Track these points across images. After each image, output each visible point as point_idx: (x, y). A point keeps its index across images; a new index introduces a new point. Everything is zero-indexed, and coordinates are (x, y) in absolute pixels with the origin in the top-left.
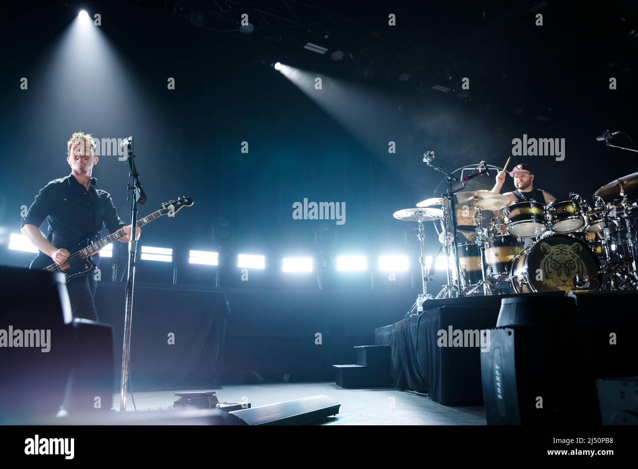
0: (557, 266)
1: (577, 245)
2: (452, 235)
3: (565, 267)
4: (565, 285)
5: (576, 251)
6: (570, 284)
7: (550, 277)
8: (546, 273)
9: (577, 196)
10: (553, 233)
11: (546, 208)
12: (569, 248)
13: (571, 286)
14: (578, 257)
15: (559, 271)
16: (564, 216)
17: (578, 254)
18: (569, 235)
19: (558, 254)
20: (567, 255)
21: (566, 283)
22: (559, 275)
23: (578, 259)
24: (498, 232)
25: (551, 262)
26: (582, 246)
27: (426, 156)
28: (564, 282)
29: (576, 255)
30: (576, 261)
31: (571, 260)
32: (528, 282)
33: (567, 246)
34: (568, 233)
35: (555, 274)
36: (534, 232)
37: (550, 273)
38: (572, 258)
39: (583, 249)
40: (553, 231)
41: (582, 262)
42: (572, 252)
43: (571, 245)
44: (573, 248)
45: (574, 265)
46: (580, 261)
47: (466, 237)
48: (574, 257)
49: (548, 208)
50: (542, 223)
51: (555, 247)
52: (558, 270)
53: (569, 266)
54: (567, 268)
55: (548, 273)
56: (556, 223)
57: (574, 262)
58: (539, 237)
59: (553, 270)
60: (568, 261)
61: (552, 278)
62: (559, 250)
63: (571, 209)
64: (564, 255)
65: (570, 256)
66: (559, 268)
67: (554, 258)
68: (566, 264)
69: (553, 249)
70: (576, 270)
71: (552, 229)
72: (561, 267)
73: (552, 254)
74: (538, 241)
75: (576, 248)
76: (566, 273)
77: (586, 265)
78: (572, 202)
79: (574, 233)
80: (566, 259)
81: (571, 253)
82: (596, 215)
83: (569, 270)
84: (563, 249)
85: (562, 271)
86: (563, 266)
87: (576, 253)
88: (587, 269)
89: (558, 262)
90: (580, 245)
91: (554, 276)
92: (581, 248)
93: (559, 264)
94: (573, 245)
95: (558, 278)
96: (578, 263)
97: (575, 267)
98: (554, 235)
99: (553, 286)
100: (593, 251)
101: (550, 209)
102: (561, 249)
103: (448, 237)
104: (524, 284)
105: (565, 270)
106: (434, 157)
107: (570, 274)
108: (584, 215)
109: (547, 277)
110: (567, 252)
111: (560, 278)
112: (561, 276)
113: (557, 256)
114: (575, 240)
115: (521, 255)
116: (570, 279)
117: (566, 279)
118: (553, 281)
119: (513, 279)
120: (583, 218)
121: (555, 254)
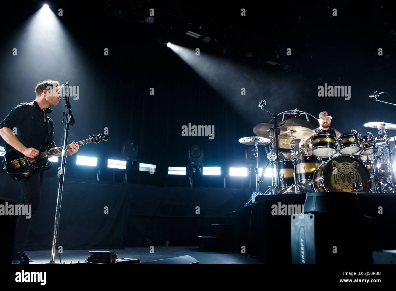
0: (343, 176)
1: (356, 163)
2: (276, 154)
3: (348, 177)
4: (347, 188)
5: (354, 167)
6: (351, 188)
7: (338, 183)
8: (335, 180)
9: (356, 132)
10: (340, 155)
11: (336, 139)
12: (350, 165)
13: (351, 189)
14: (356, 170)
15: (344, 180)
16: (347, 144)
17: (356, 169)
18: (351, 157)
19: (343, 168)
20: (349, 169)
21: (348, 187)
22: (344, 182)
23: (356, 172)
24: (305, 154)
25: (339, 173)
26: (359, 163)
27: (260, 103)
28: (347, 186)
29: (355, 169)
30: (354, 174)
31: (352, 173)
32: (323, 186)
33: (349, 163)
34: (350, 155)
35: (341, 181)
36: (328, 154)
37: (338, 180)
38: (352, 171)
39: (359, 165)
40: (340, 153)
41: (358, 173)
42: (353, 167)
44: (353, 165)
45: (354, 176)
47: (285, 156)
48: (353, 171)
49: (337, 138)
50: (333, 148)
51: (342, 164)
52: (343, 178)
53: (350, 176)
54: (349, 177)
56: (342, 148)
57: (353, 174)
58: (331, 157)
60: (349, 173)
61: (339, 183)
62: (344, 165)
63: (352, 140)
64: (347, 169)
65: (351, 170)
66: (344, 177)
67: (340, 171)
68: (348, 175)
69: (340, 165)
72: (345, 177)
73: (340, 168)
74: (330, 160)
75: (355, 165)
76: (348, 181)
77: (361, 176)
78: (353, 135)
79: (354, 155)
80: (349, 172)
81: (351, 168)
82: (368, 144)
83: (350, 179)
84: (347, 165)
85: (346, 179)
86: (346, 176)
87: (355, 168)
88: (362, 178)
89: (343, 174)
91: (340, 183)
92: (358, 165)
94: (353, 163)
95: (343, 184)
96: (356, 174)
97: (354, 177)
98: (341, 156)
99: (339, 189)
100: (366, 167)
101: (339, 140)
102: (346, 165)
103: (273, 155)
104: (321, 187)
105: (348, 179)
106: (265, 104)
107: (351, 181)
108: (361, 144)
109: (336, 183)
110: (349, 167)
111: (344, 184)
112: (345, 182)
113: (342, 170)
114: (354, 160)
115: (320, 169)
116: (350, 185)
117: (348, 185)
118: (340, 186)
119: (314, 184)
120: (360, 146)
121: (341, 168)
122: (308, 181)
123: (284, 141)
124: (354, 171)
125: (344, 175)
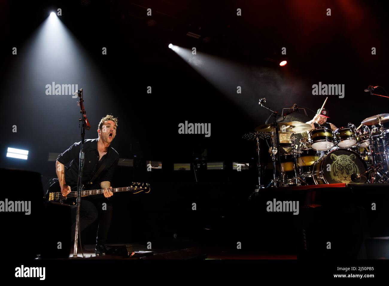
0: (341, 168)
1: (353, 155)
2: (276, 149)
3: (346, 168)
6: (349, 179)
7: (336, 174)
8: (334, 172)
9: (353, 125)
10: (338, 148)
11: (334, 133)
12: (348, 157)
13: (349, 180)
14: (354, 162)
15: (342, 171)
16: (345, 137)
17: (353, 161)
19: (341, 161)
20: (347, 161)
22: (342, 174)
23: (354, 164)
24: (305, 147)
25: (337, 166)
26: (356, 156)
27: (260, 101)
28: (345, 178)
29: (352, 161)
30: (352, 165)
31: (349, 165)
32: (323, 178)
33: (347, 156)
34: (347, 148)
35: (340, 173)
36: (326, 147)
37: (336, 172)
39: (356, 158)
40: (338, 146)
41: (356, 165)
42: (350, 160)
43: (349, 156)
45: (351, 168)
46: (354, 165)
47: (285, 150)
50: (331, 142)
51: (340, 156)
52: (341, 170)
53: (348, 168)
54: (347, 169)
55: (335, 172)
56: (340, 142)
57: (351, 166)
58: (330, 151)
59: (338, 171)
60: (347, 165)
61: (338, 175)
63: (349, 133)
64: (345, 161)
65: (349, 162)
66: (342, 169)
67: (339, 163)
68: (346, 167)
69: (338, 158)
70: (353, 171)
71: (337, 146)
72: (343, 169)
73: (338, 161)
74: (329, 153)
75: (352, 157)
76: (346, 172)
77: (359, 167)
78: (350, 129)
79: (351, 148)
80: (347, 164)
82: (364, 137)
83: (348, 170)
84: (345, 158)
85: (344, 171)
86: (344, 168)
87: (352, 160)
88: (359, 170)
89: (341, 166)
90: (355, 155)
91: (339, 174)
93: (342, 166)
94: (351, 155)
95: (341, 176)
96: (353, 166)
98: (339, 150)
99: (338, 181)
100: (363, 159)
101: (337, 133)
102: (343, 158)
103: (274, 150)
104: (321, 179)
105: (346, 171)
106: (265, 102)
107: (349, 173)
108: (357, 137)
109: (335, 175)
110: (347, 159)
111: (343, 175)
112: (344, 174)
113: (341, 162)
114: (352, 152)
115: (319, 161)
116: (349, 176)
117: (346, 176)
118: (338, 177)
119: (314, 176)
120: (356, 139)
121: (340, 160)
122: (308, 173)
123: (284, 136)
124: (352, 163)
125: (343, 167)
